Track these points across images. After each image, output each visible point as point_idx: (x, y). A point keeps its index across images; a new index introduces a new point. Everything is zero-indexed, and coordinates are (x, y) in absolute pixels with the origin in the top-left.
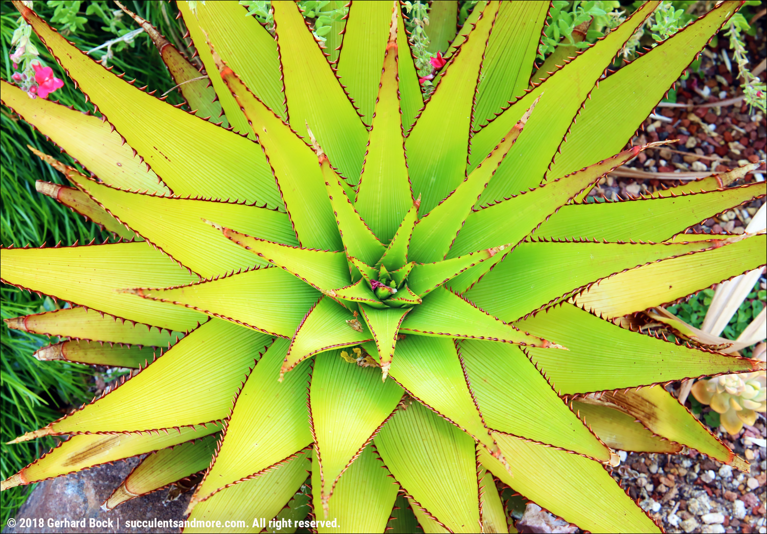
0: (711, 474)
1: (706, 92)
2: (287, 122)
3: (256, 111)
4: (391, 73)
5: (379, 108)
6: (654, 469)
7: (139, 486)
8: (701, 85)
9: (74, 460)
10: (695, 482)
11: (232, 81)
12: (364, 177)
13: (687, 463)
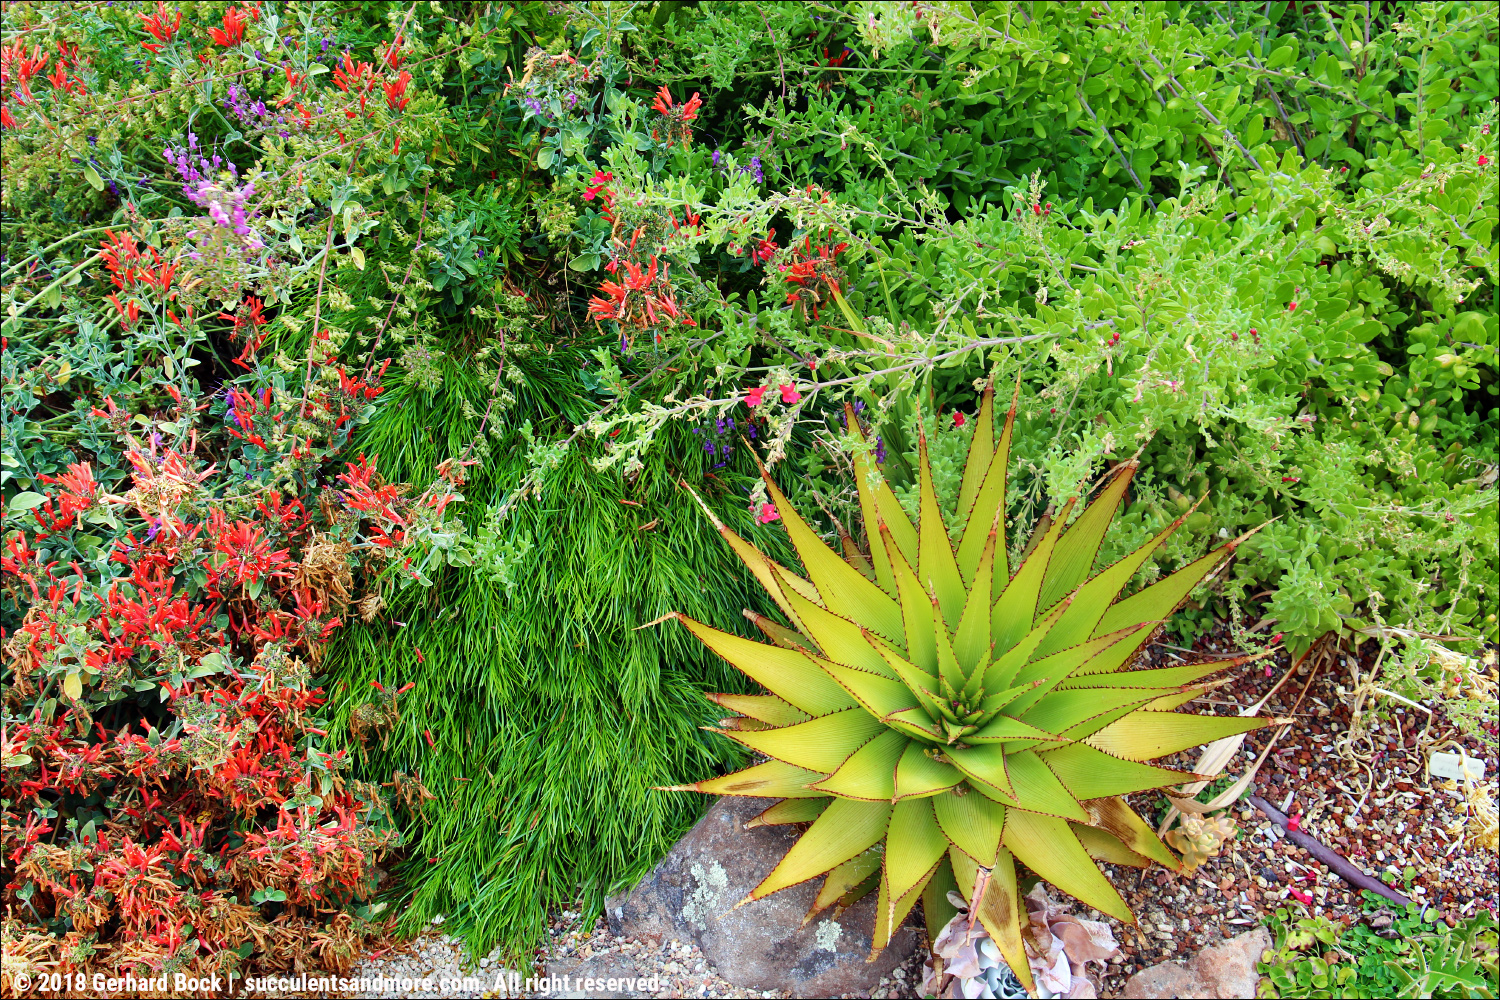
0: (1170, 899)
1: (1213, 647)
2: (917, 574)
3: (898, 560)
4: (989, 553)
5: (978, 576)
6: (1130, 888)
7: (771, 819)
8: (1211, 641)
9: (732, 788)
10: (1157, 902)
11: (886, 535)
12: (961, 625)
13: (1154, 889)
